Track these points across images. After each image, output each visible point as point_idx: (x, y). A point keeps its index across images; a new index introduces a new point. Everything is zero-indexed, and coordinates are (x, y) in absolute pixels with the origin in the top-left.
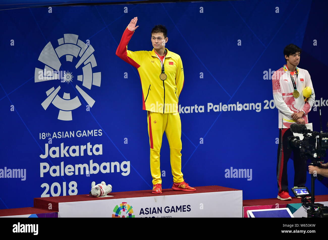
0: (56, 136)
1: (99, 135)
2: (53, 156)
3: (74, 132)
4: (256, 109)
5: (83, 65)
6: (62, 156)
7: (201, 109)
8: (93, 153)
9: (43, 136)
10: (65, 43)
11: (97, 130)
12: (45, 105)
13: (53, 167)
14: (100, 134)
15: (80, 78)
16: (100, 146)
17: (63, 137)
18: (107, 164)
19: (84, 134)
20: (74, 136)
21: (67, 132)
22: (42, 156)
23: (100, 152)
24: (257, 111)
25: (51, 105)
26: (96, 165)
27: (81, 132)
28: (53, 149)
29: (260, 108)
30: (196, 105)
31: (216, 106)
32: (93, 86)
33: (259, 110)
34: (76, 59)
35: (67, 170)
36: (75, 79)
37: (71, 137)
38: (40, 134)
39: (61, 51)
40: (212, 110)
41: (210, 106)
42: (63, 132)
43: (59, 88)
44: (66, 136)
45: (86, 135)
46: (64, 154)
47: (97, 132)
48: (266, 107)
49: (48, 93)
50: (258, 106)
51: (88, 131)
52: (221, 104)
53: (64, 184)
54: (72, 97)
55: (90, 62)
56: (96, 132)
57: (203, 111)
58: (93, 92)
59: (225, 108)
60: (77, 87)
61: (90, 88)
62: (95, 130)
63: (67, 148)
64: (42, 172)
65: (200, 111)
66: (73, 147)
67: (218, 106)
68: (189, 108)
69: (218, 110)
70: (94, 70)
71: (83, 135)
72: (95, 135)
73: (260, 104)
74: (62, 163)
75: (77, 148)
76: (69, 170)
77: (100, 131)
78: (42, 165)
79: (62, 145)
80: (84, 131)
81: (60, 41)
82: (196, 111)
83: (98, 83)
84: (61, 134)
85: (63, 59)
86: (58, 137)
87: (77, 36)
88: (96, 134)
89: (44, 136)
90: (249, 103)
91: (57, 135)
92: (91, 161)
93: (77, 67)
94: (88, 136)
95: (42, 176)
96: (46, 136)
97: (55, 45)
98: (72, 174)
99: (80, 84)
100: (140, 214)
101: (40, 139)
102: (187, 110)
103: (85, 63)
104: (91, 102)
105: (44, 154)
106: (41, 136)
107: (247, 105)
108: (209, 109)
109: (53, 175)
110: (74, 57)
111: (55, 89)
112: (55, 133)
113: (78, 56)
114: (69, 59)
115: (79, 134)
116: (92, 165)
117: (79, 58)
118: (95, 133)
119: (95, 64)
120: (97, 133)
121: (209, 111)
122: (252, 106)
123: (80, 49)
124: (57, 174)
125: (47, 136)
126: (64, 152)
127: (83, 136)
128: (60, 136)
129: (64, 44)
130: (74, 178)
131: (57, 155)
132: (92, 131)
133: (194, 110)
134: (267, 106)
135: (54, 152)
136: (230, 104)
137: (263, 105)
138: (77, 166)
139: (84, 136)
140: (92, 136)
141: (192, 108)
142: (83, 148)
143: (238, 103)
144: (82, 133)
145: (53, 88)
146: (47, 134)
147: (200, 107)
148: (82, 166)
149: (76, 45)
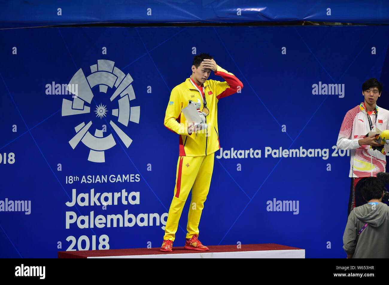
0: (85, 181)
1: (136, 180)
2: (81, 204)
3: (106, 176)
4: (322, 156)
5: (119, 97)
6: (92, 204)
7: (257, 154)
8: (128, 202)
9: (70, 180)
10: (99, 70)
11: (133, 175)
12: (73, 143)
13: (82, 217)
14: (138, 179)
15: (115, 112)
16: (137, 194)
17: (94, 182)
18: (145, 216)
19: (119, 179)
20: (106, 181)
21: (98, 176)
22: (68, 204)
23: (137, 202)
24: (324, 158)
25: (81, 144)
26: (132, 216)
27: (114, 176)
28: (81, 195)
29: (327, 154)
30: (251, 149)
31: (275, 151)
32: (130, 123)
33: (326, 157)
34: (112, 90)
35: (97, 222)
36: (109, 113)
37: (102, 182)
38: (67, 177)
39: (94, 80)
40: (270, 156)
41: (269, 151)
42: (94, 176)
43: (90, 123)
44: (97, 180)
45: (120, 180)
46: (94, 202)
47: (134, 177)
48: (334, 155)
49: (77, 129)
50: (325, 153)
51: (124, 176)
52: (281, 148)
53: (94, 237)
54: (105, 135)
55: (128, 94)
56: (132, 177)
57: (260, 156)
58: (130, 129)
59: (285, 153)
60: (112, 123)
61: (126, 124)
62: (131, 175)
63: (98, 195)
64: (68, 222)
65: (256, 157)
66: (105, 194)
67: (277, 151)
68: (243, 152)
69: (277, 156)
70: (132, 104)
71: (118, 180)
72: (131, 181)
73: (327, 150)
74: (92, 213)
75: (110, 195)
76: (100, 222)
77: (137, 176)
78: (68, 214)
79: (92, 191)
80: (119, 176)
81: (93, 68)
82: (252, 156)
83: (136, 119)
84: (92, 179)
85: (95, 89)
86: (88, 181)
87: (112, 63)
88: (132, 180)
89: (72, 180)
90: (315, 148)
91: (87, 180)
92: (126, 212)
93: (112, 99)
94: (123, 181)
95: (68, 227)
96: (73, 180)
97: (87, 73)
98: (103, 226)
99: (115, 119)
101: (67, 183)
102: (241, 154)
103: (121, 95)
104: (127, 141)
105: (71, 201)
106: (68, 180)
107: (313, 150)
108: (267, 153)
109: (81, 226)
110: (109, 87)
111: (86, 124)
112: (84, 177)
113: (114, 86)
114: (103, 89)
115: (113, 179)
116: (127, 216)
117: (114, 89)
118: (131, 178)
119: (133, 97)
120: (133, 178)
121: (266, 156)
122: (318, 152)
123: (117, 78)
124: (86, 226)
125: (75, 180)
126: (94, 200)
127: (117, 182)
128: (90, 181)
129: (98, 71)
130: (105, 231)
131: (86, 203)
132: (128, 176)
133: (249, 154)
134: (336, 153)
135: (83, 200)
136: (292, 149)
137: (332, 151)
138: (109, 217)
139: (119, 182)
140: (128, 181)
141: (247, 152)
142: (117, 195)
143: (301, 148)
145: (83, 124)
146: (75, 178)
147: (257, 151)
148: (115, 217)
149: (112, 73)
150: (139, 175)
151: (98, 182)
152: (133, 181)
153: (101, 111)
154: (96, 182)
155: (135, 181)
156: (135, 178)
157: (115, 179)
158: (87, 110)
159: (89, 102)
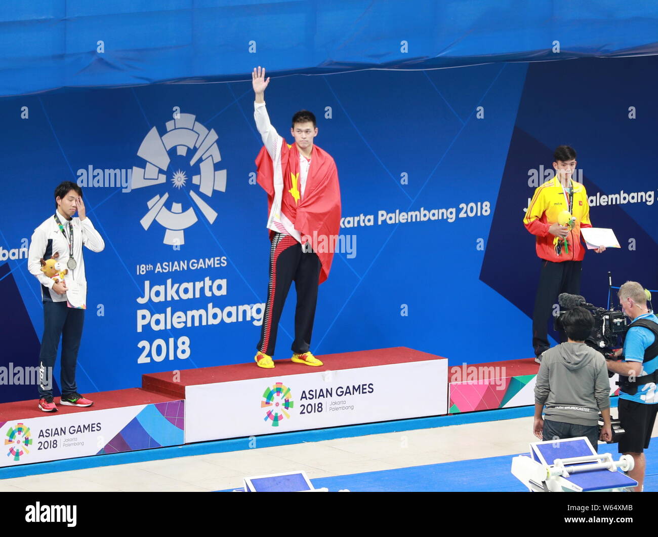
0: (160, 270)
1: (222, 264)
2: (156, 300)
3: (186, 262)
4: (448, 218)
5: (200, 160)
6: (169, 299)
7: (369, 220)
8: (213, 293)
9: (142, 269)
10: (176, 127)
11: (219, 258)
12: (146, 223)
13: (156, 316)
14: (224, 263)
15: (196, 180)
16: (223, 283)
17: (171, 270)
18: (233, 309)
19: (201, 264)
20: (186, 268)
21: (176, 263)
22: (140, 301)
23: (224, 292)
24: (449, 221)
25: (155, 223)
26: (217, 310)
27: (195, 261)
28: (156, 288)
29: (454, 216)
30: (362, 215)
31: (390, 215)
32: (215, 192)
33: (452, 219)
34: (192, 152)
35: (175, 320)
36: (189, 182)
37: (181, 269)
38: (138, 266)
39: (171, 140)
40: (384, 222)
41: (383, 216)
42: (171, 263)
43: (166, 196)
44: (174, 268)
45: (203, 266)
46: (172, 296)
47: (220, 260)
48: (462, 215)
49: (150, 204)
50: (451, 213)
51: (207, 260)
52: (397, 211)
53: (171, 340)
54: (184, 209)
55: (211, 155)
56: (217, 260)
57: (372, 223)
58: (214, 200)
59: (402, 217)
60: (192, 194)
61: (210, 194)
62: (216, 258)
63: (176, 286)
64: (140, 323)
65: (368, 224)
66: (185, 285)
67: (393, 215)
68: (351, 219)
69: (393, 221)
70: (217, 167)
71: (200, 266)
72: (216, 266)
73: (454, 210)
74: (169, 310)
75: (189, 285)
76: (178, 320)
77: (224, 259)
78: (140, 313)
79: (169, 282)
80: (201, 261)
81: (169, 125)
82: (362, 224)
83: (222, 187)
84: (168, 266)
85: (172, 152)
86: (164, 270)
87: (194, 117)
88: (217, 264)
89: (144, 269)
90: (438, 208)
91: (162, 268)
92: (210, 305)
93: (192, 163)
94: (207, 267)
95: (139, 330)
96: (146, 269)
97: (162, 132)
98: (182, 325)
99: (196, 188)
100: (301, 400)
101: (138, 274)
102: (349, 222)
103: (204, 158)
104: (211, 215)
105: (143, 297)
106: (140, 269)
107: (436, 212)
108: (380, 219)
109: (155, 328)
110: (189, 148)
111: (161, 197)
112: (159, 265)
113: (195, 147)
114: (182, 151)
115: (194, 265)
116: (212, 310)
117: (195, 149)
118: (216, 262)
119: (218, 158)
120: (219, 262)
121: (380, 223)
122: (443, 214)
123: (198, 135)
124: (161, 327)
125: (148, 270)
126: (171, 293)
127: (199, 268)
128: (165, 269)
129: (175, 129)
130: (184, 331)
131: (161, 298)
132: (212, 259)
133: (359, 222)
134: (465, 213)
135: (158, 294)
136: (411, 211)
137: (459, 211)
138: (190, 313)
139: (201, 268)
140: (212, 266)
141: (357, 219)
142: (199, 285)
143: (422, 209)
144: (198, 263)
145: (158, 197)
146: (147, 266)
147: (368, 217)
148: (196, 313)
149: (192, 130)
150: (225, 258)
151: (176, 270)
152: (219, 266)
153: (179, 179)
154: (173, 270)
155: (221, 266)
156: (221, 262)
157: (196, 265)
158: (162, 179)
159: (165, 168)
